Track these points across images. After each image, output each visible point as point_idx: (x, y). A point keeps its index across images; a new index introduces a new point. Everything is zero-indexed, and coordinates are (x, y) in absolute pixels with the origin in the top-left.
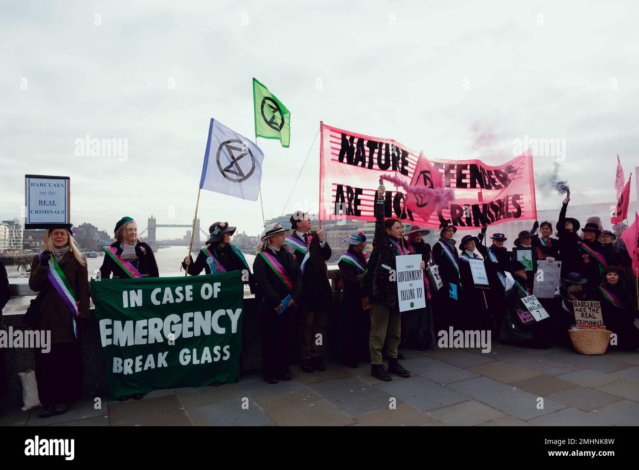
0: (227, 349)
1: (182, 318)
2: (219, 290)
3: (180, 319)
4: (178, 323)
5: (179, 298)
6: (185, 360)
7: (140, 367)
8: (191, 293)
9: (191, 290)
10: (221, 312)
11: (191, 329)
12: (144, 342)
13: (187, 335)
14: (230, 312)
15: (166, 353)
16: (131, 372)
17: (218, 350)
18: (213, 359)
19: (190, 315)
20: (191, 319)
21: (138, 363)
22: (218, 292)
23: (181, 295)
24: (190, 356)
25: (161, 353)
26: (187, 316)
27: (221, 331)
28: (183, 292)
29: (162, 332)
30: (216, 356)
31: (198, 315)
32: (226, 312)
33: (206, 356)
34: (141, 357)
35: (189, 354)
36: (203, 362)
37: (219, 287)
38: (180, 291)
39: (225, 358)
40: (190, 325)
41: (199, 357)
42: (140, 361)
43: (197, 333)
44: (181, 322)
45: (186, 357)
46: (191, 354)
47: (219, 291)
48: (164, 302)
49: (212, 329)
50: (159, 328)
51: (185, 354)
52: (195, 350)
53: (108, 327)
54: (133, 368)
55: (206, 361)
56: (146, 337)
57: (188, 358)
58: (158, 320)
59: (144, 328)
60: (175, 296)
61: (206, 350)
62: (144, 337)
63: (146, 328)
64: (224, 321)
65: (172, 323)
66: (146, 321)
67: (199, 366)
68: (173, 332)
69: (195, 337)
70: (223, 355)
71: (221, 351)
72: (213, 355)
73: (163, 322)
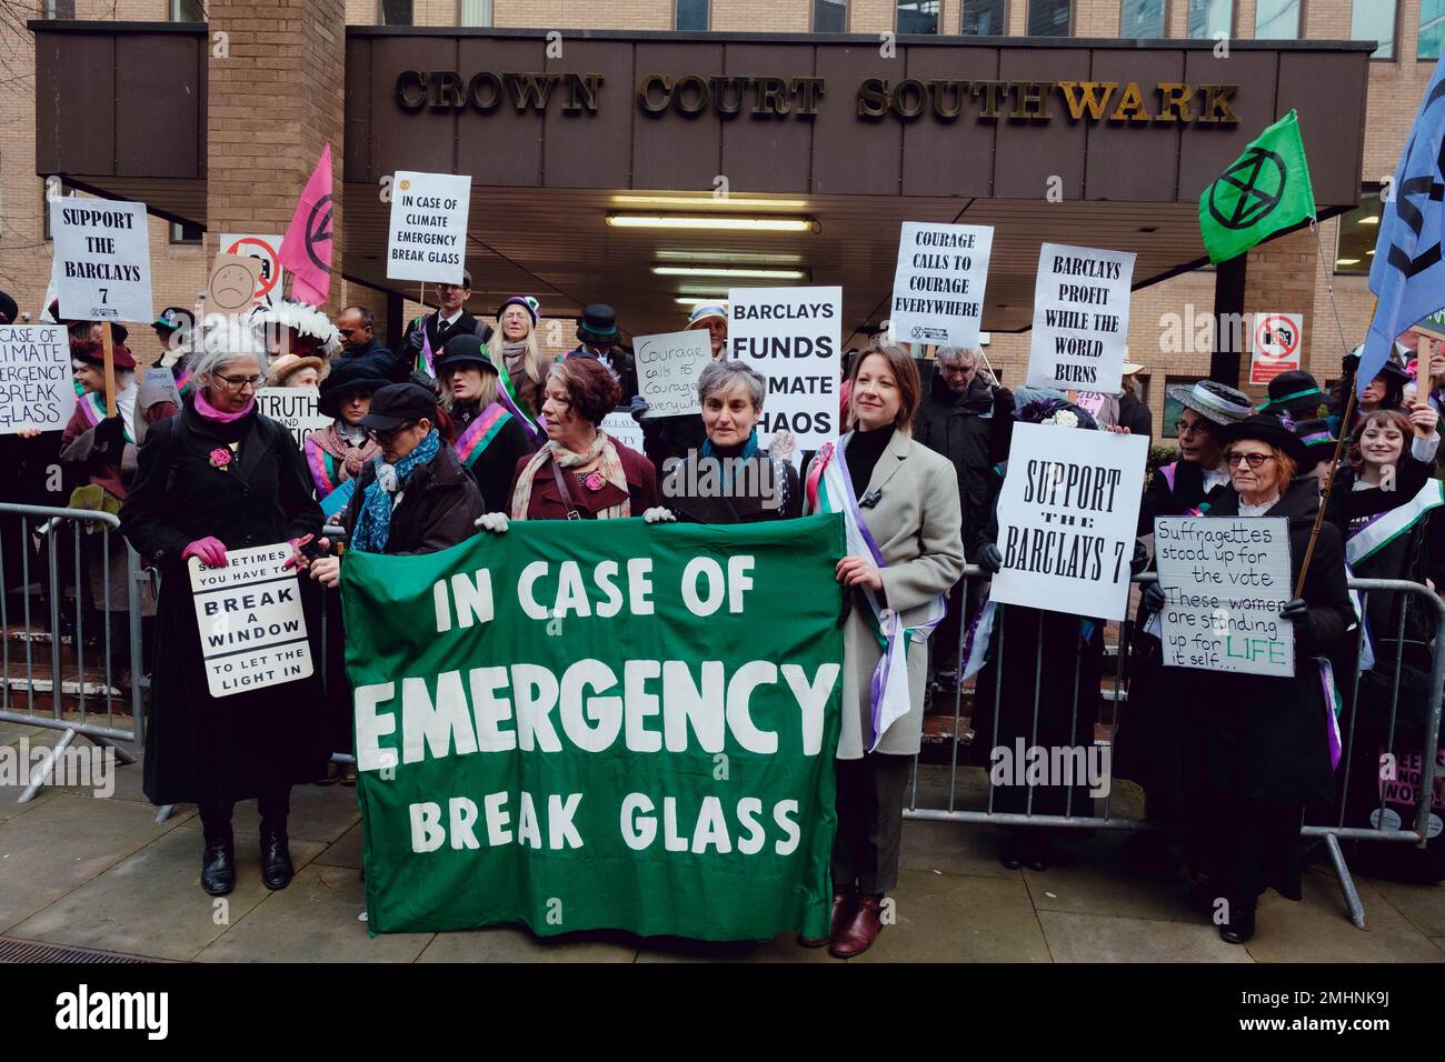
0: (790, 815)
1: (620, 674)
2: (748, 584)
4: (608, 693)
5: (607, 599)
6: (638, 833)
7: (503, 828)
8: (648, 587)
9: (646, 576)
10: (759, 672)
11: (654, 723)
12: (503, 742)
13: (642, 742)
14: (794, 673)
15: (575, 799)
16: (474, 844)
17: (753, 814)
18: (734, 843)
19: (649, 668)
20: (654, 686)
21: (497, 819)
22: (745, 593)
23: (613, 591)
24: (654, 820)
25: (559, 797)
26: (638, 670)
27: (764, 743)
28: (621, 580)
29: (555, 716)
30: (748, 835)
31: (676, 672)
32: (780, 674)
33: (712, 829)
34: (503, 797)
35: (649, 814)
36: (699, 848)
37: (747, 573)
38: (611, 577)
39: (785, 849)
40: (650, 705)
42: (502, 808)
43: (678, 744)
44: (618, 690)
45: (641, 822)
46: (658, 813)
47: (749, 587)
48: (560, 612)
49: (729, 735)
50: (546, 701)
51: (637, 812)
52: (670, 804)
53: (382, 708)
54: (480, 829)
55: (711, 847)
56: (510, 725)
57: (648, 826)
58: (542, 675)
59: (498, 693)
60: (595, 596)
61: (711, 808)
62: (502, 726)
63: (506, 693)
64: (773, 706)
65: (588, 691)
66: (501, 671)
67: (688, 862)
68: (593, 724)
69: (669, 753)
70: (775, 833)
71: (766, 819)
72: (737, 830)
73: (559, 682)
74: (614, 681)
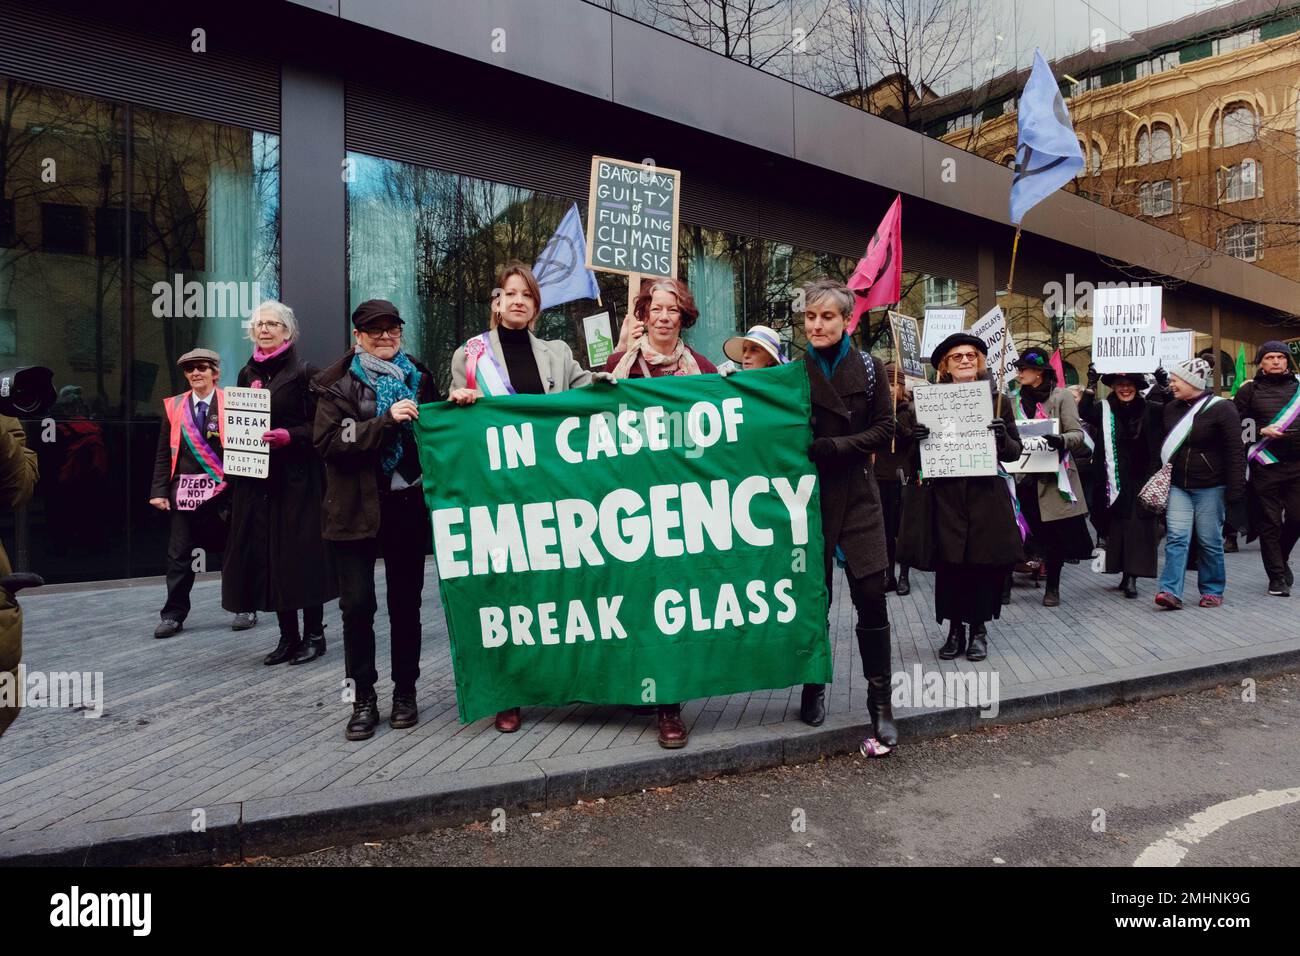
0: (787, 591)
1: (646, 499)
2: (738, 419)
3: (643, 504)
4: (638, 513)
5: (629, 441)
6: (671, 621)
7: (553, 631)
8: (662, 429)
9: (659, 420)
10: (756, 484)
11: (677, 533)
12: (552, 563)
13: (668, 549)
14: (781, 484)
15: (618, 600)
16: (531, 641)
17: (759, 593)
18: (746, 616)
19: (670, 491)
20: (674, 504)
21: (547, 624)
22: (737, 425)
23: (634, 434)
24: (683, 609)
25: (605, 599)
26: (661, 493)
27: (764, 538)
29: (596, 537)
30: (756, 609)
31: (691, 491)
32: (771, 485)
33: (728, 609)
34: (552, 607)
35: (679, 604)
36: (719, 624)
37: (739, 411)
38: (631, 424)
39: (785, 617)
40: (672, 519)
41: (709, 612)
42: (551, 615)
43: (696, 546)
44: (646, 511)
45: (673, 612)
46: (686, 603)
47: (739, 421)
48: (592, 455)
49: (735, 535)
50: (588, 528)
51: (669, 605)
52: (694, 594)
53: (455, 529)
55: (729, 623)
56: (555, 549)
57: (679, 614)
58: (583, 506)
59: (546, 524)
61: (727, 592)
62: (550, 549)
64: (767, 512)
65: (622, 514)
66: (548, 505)
67: (712, 637)
68: (628, 540)
69: (690, 555)
70: (776, 606)
71: (769, 596)
72: (747, 607)
73: (598, 510)
74: (641, 504)
